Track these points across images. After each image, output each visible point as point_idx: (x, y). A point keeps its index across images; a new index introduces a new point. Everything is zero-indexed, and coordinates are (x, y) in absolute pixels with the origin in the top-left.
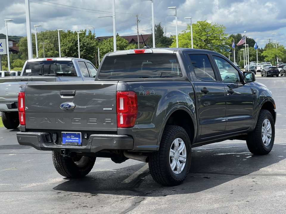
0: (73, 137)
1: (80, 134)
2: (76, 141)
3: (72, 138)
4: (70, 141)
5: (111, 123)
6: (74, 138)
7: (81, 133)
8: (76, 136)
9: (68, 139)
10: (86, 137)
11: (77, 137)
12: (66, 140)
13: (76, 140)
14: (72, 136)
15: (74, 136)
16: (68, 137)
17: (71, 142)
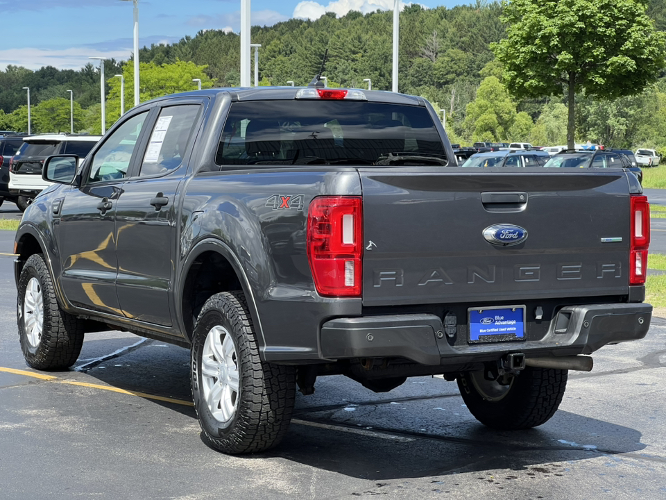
0: (502, 321)
1: (522, 309)
2: (509, 329)
3: (497, 323)
4: (491, 332)
5: (615, 274)
6: (504, 323)
7: (524, 307)
8: (508, 315)
9: (485, 327)
10: (539, 317)
11: (511, 319)
12: (481, 331)
13: (509, 326)
14: (497, 318)
15: (502, 318)
16: (486, 321)
17: (494, 335)
